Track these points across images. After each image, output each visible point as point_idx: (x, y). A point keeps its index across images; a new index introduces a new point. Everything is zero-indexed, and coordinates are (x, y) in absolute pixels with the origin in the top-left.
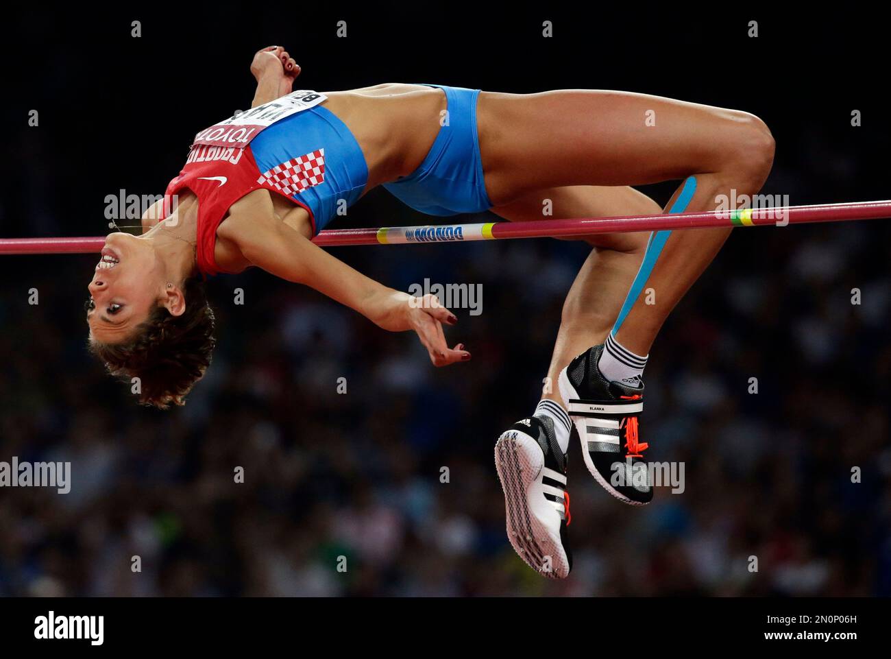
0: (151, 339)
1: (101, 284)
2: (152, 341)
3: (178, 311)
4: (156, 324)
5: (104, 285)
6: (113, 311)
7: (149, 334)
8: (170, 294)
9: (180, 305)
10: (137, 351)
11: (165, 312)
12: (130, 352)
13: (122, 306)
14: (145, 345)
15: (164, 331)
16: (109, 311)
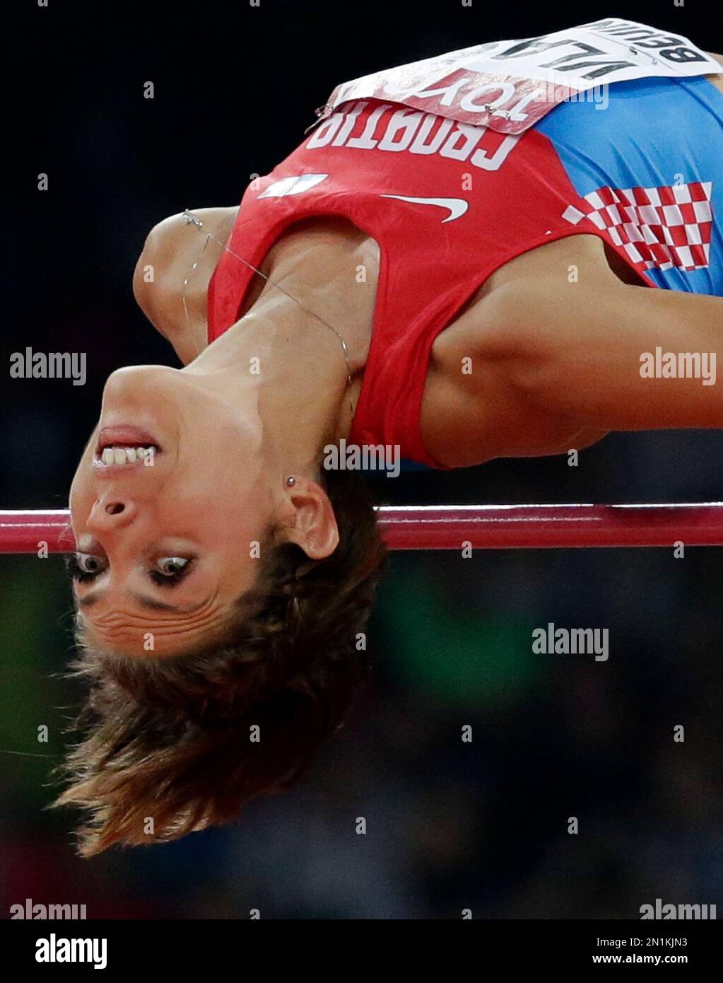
0: (273, 628)
1: (119, 508)
2: (276, 633)
3: (321, 544)
4: (279, 587)
5: (129, 509)
6: (170, 577)
7: (262, 616)
8: (298, 502)
9: (324, 531)
10: (238, 669)
11: (293, 553)
12: (223, 672)
13: (190, 558)
14: (255, 647)
15: (299, 601)
16: (158, 578)
